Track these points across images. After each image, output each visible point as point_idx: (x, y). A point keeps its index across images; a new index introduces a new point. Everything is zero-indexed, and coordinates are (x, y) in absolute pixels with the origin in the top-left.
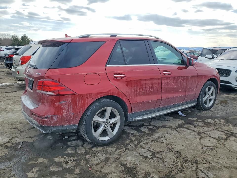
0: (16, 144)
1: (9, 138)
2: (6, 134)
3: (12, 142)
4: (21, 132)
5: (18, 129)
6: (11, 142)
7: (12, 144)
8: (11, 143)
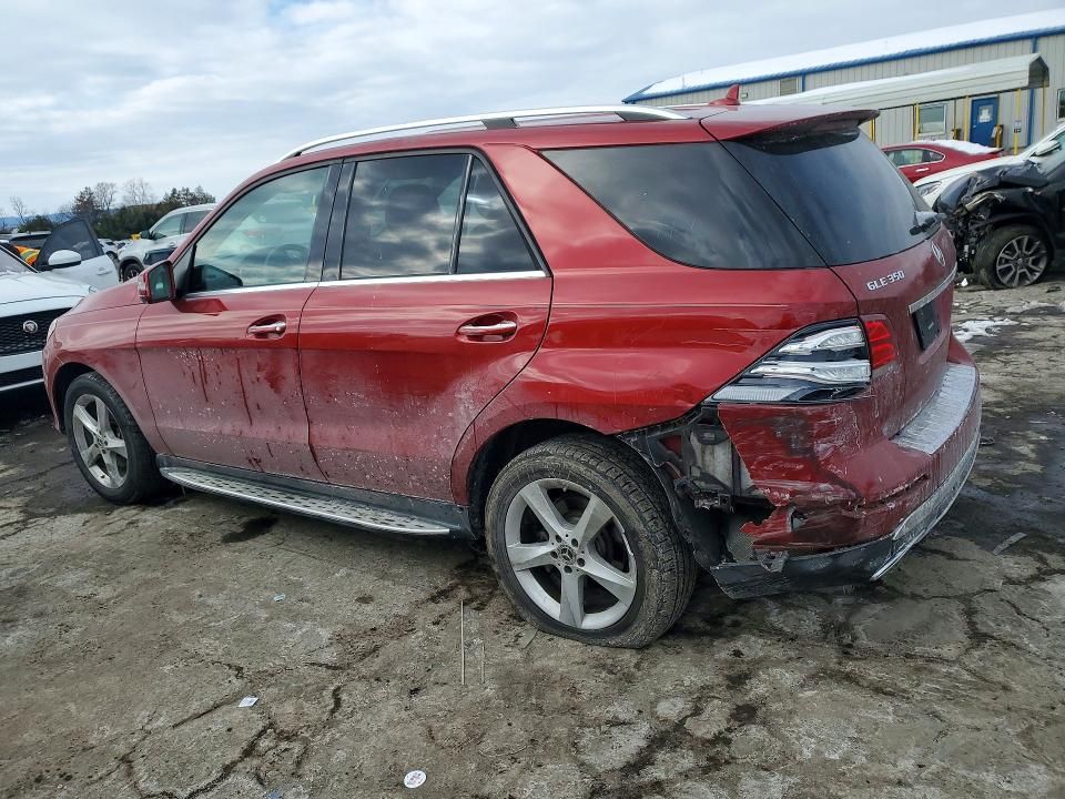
0: (1025, 553)
1: (1043, 590)
2: (1048, 619)
3: (1038, 565)
4: (965, 598)
5: (972, 624)
6: (1044, 567)
7: (1041, 559)
8: (1047, 564)
